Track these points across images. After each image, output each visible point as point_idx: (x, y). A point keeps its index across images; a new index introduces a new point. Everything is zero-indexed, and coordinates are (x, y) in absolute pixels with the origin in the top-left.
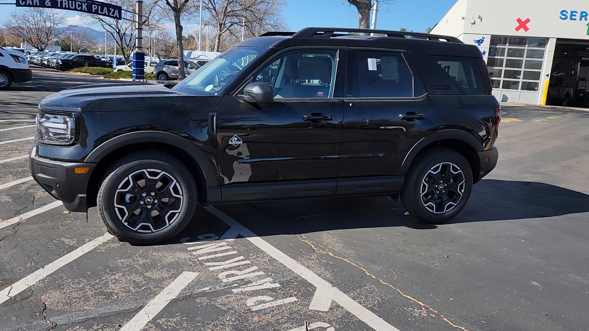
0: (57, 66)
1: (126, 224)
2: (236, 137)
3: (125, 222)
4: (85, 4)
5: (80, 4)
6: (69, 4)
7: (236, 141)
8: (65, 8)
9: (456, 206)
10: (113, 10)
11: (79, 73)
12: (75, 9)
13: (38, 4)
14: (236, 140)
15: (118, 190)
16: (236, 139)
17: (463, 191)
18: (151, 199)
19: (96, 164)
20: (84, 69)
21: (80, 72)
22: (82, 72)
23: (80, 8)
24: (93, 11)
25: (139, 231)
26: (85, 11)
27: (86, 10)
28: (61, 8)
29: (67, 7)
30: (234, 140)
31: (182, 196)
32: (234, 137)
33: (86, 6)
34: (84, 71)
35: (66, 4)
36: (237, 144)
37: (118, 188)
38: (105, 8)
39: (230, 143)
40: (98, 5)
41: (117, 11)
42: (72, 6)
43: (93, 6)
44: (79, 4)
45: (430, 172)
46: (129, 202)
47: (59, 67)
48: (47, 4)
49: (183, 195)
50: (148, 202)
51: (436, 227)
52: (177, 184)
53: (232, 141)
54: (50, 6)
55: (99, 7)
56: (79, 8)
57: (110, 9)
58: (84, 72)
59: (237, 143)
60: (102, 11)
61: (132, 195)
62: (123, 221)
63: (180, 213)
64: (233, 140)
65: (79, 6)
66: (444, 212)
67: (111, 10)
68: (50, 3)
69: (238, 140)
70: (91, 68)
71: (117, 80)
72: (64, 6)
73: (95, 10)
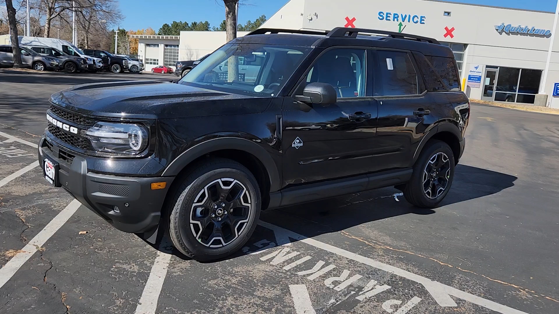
1: (200, 241)
2: (298, 139)
3: (199, 239)
7: (298, 143)
9: (444, 191)
15: (193, 204)
16: (298, 141)
17: (448, 177)
18: (221, 210)
19: (174, 178)
25: (212, 246)
30: (297, 142)
31: (250, 205)
32: (297, 139)
36: (298, 147)
37: (194, 202)
39: (293, 145)
45: (429, 162)
46: (200, 216)
49: (251, 204)
50: (219, 214)
51: (434, 212)
52: (247, 192)
53: (294, 143)
59: (298, 145)
61: (203, 208)
62: (197, 238)
63: (247, 222)
64: (296, 143)
69: (300, 142)
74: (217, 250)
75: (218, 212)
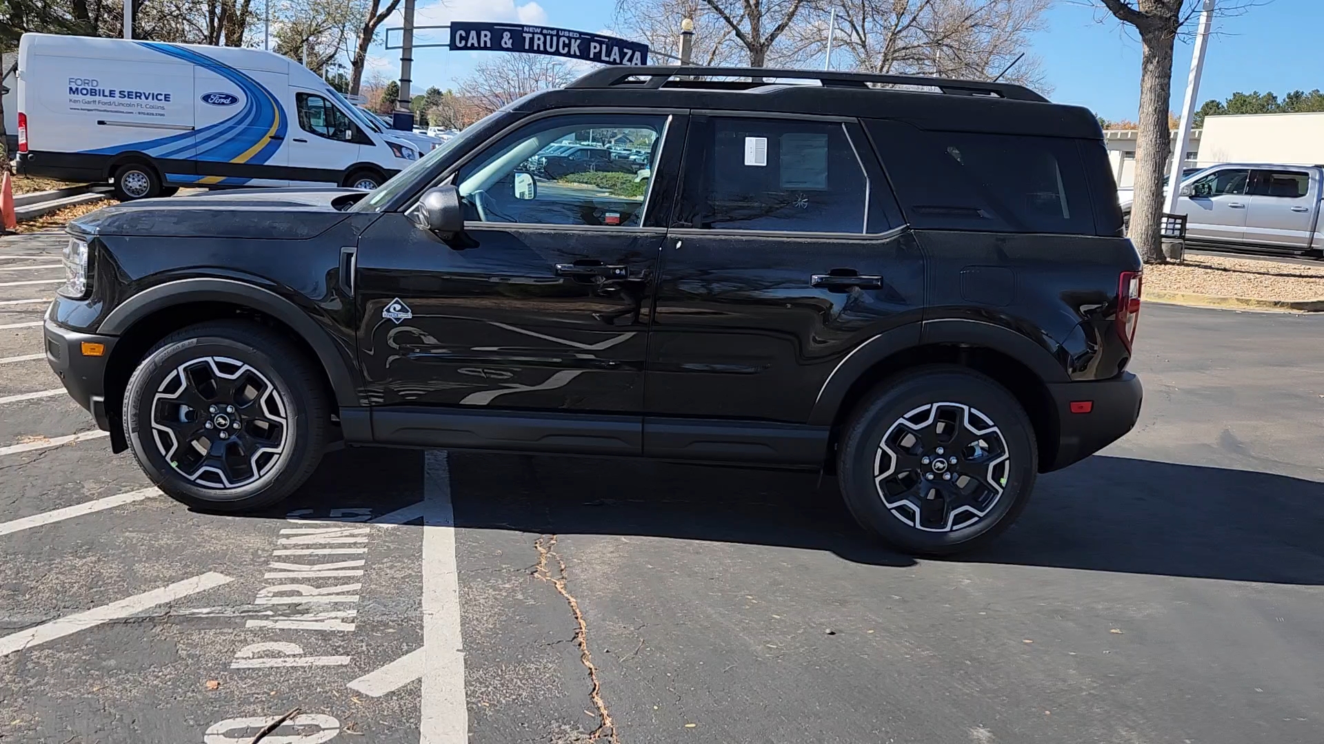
0: (539, 169)
1: (174, 465)
2: (397, 302)
3: (172, 462)
4: (576, 41)
5: (567, 42)
6: (545, 43)
7: (399, 311)
8: (538, 51)
9: (981, 519)
10: (630, 52)
11: (575, 185)
12: (557, 53)
13: (489, 45)
14: (397, 309)
15: (157, 393)
16: (398, 307)
17: (1004, 481)
18: (225, 419)
19: (118, 340)
20: (586, 176)
21: (579, 182)
22: (583, 182)
23: (566, 49)
24: (592, 56)
25: (199, 481)
26: (575, 56)
27: (578, 54)
28: (531, 50)
29: (542, 48)
30: (394, 309)
31: (285, 420)
32: (395, 303)
33: (578, 46)
34: (585, 181)
35: (541, 43)
36: (400, 319)
37: (159, 390)
38: (616, 49)
40: (601, 43)
41: (638, 54)
42: (551, 47)
43: (593, 44)
44: (564, 41)
45: (900, 424)
46: (186, 421)
47: (542, 173)
48: (506, 43)
49: (286, 418)
50: (219, 424)
52: (275, 394)
53: (388, 311)
54: (510, 46)
55: (604, 47)
56: (563, 49)
57: (625, 50)
58: (586, 183)
59: (399, 316)
60: (608, 54)
61: (191, 409)
62: (168, 458)
63: (280, 454)
64: (392, 310)
65: (565, 45)
66: (948, 529)
67: (627, 53)
68: (511, 41)
69: (403, 310)
70: (601, 174)
71: (632, 198)
72: (535, 48)
73: (595, 53)
74: (213, 492)
75: (217, 420)
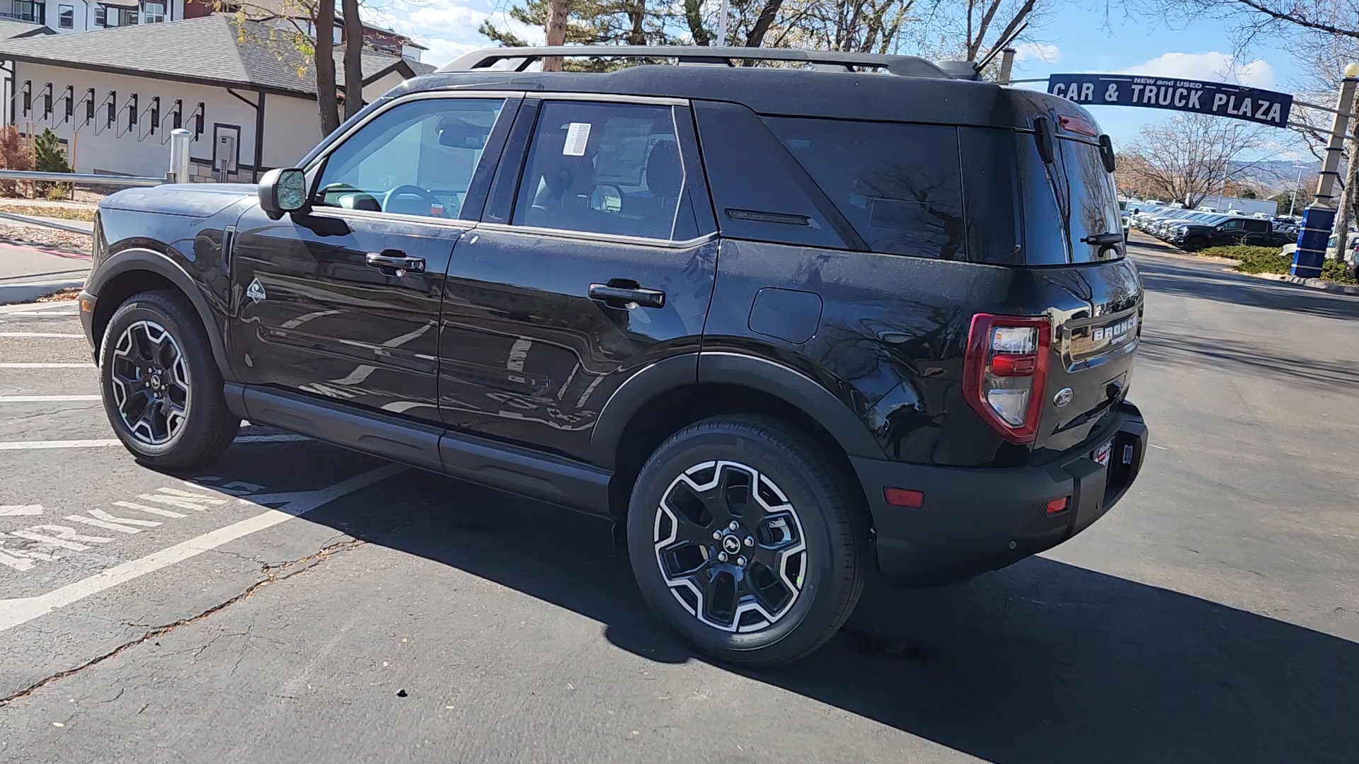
0: (1179, 239)
1: (124, 416)
3: (123, 412)
4: (1196, 93)
5: (1185, 93)
6: (1157, 95)
7: (257, 291)
8: (1148, 105)
9: (772, 625)
10: (1266, 104)
11: (1217, 259)
12: (1172, 106)
13: (1090, 98)
15: (116, 351)
16: (257, 288)
17: (799, 580)
18: (157, 381)
20: (1232, 250)
21: (1222, 256)
22: (1226, 257)
23: (1184, 102)
24: (1215, 109)
25: (136, 433)
26: (1193, 109)
27: (1197, 106)
28: (1140, 103)
29: (1153, 101)
30: (255, 289)
31: (186, 388)
32: (255, 283)
33: (1199, 98)
34: (1230, 255)
35: (1153, 95)
36: (258, 299)
37: (117, 347)
38: (1248, 101)
39: (248, 294)
40: (1228, 95)
41: (1277, 107)
42: (1165, 100)
43: (1218, 96)
44: (1182, 93)
45: (682, 481)
47: (1180, 244)
48: (1110, 96)
49: (188, 386)
50: (153, 385)
52: (182, 361)
53: (251, 290)
54: (1116, 100)
55: (1233, 98)
56: (1180, 102)
57: (1260, 102)
58: (1232, 258)
59: (258, 296)
60: (1236, 107)
62: (121, 410)
63: (184, 418)
64: (253, 290)
65: (1182, 97)
66: (733, 628)
67: (1262, 105)
68: (1117, 93)
69: (260, 290)
70: (1253, 248)
71: (1255, 275)
72: (1145, 101)
73: (1219, 105)
74: (143, 444)
75: (152, 381)
